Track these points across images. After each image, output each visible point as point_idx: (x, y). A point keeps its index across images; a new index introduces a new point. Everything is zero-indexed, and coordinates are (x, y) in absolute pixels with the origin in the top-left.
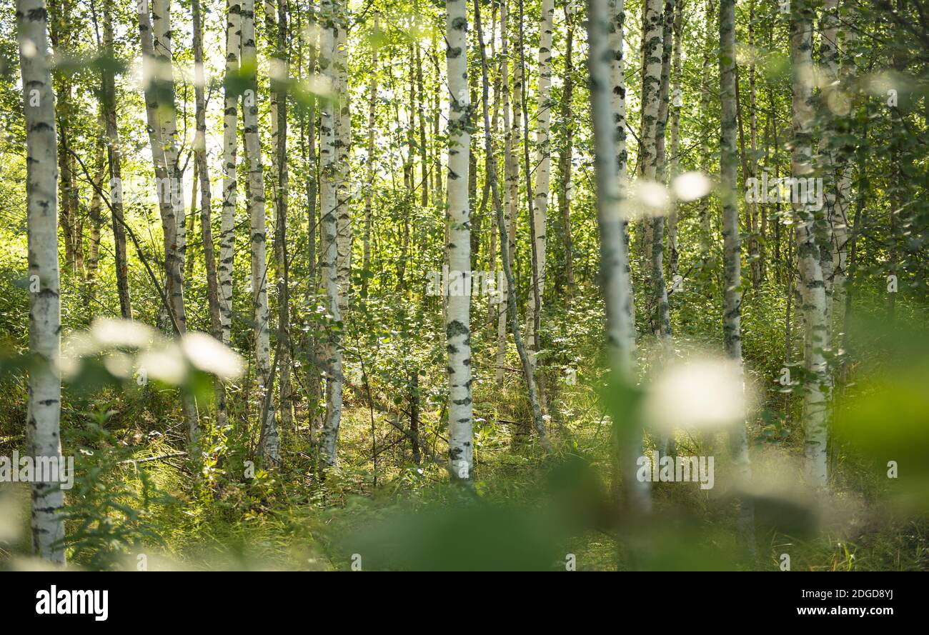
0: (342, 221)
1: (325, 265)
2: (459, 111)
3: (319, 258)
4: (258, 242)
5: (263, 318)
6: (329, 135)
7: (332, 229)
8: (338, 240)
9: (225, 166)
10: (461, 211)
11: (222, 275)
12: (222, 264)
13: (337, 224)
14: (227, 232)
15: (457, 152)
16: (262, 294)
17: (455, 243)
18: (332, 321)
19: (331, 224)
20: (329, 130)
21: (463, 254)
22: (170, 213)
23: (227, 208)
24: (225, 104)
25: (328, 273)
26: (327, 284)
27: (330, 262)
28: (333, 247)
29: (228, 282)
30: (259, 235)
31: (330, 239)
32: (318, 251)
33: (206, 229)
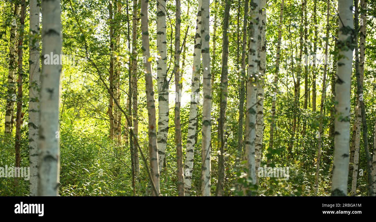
0: (259, 115)
1: (248, 143)
2: (346, 34)
3: (245, 138)
4: (206, 126)
5: (207, 177)
6: (254, 55)
7: (253, 119)
8: (256, 127)
9: (193, 80)
10: (344, 108)
11: (188, 146)
12: (189, 139)
13: (257, 116)
14: (192, 120)
15: (344, 64)
16: (207, 161)
17: (339, 131)
18: (250, 184)
19: (252, 115)
20: (254, 51)
21: (345, 139)
22: (152, 105)
23: (193, 105)
24: (195, 42)
25: (250, 149)
26: (248, 156)
27: (251, 141)
28: (253, 131)
29: (191, 151)
30: (207, 121)
31: (252, 126)
32: (244, 133)
33: (177, 117)
